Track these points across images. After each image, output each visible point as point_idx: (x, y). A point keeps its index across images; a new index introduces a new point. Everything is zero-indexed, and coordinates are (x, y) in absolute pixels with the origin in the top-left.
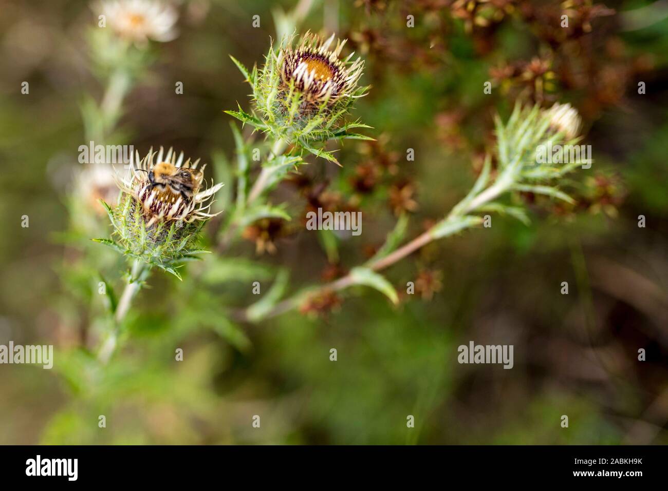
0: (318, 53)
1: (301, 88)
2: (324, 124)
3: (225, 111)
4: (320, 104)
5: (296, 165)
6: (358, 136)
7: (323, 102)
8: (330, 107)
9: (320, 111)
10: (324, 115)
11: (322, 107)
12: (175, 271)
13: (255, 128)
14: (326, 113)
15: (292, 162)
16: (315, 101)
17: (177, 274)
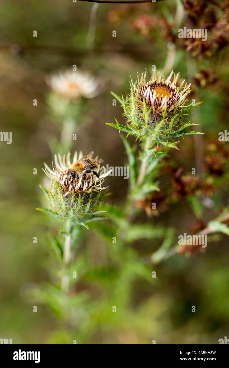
0: (162, 83)
1: (149, 104)
2: (167, 125)
3: (106, 124)
4: (162, 112)
5: (156, 154)
6: (192, 132)
7: (164, 111)
8: (169, 114)
9: (164, 117)
10: (166, 119)
11: (164, 114)
12: (85, 224)
13: (128, 133)
14: (167, 118)
15: (153, 153)
16: (159, 111)
17: (86, 226)
